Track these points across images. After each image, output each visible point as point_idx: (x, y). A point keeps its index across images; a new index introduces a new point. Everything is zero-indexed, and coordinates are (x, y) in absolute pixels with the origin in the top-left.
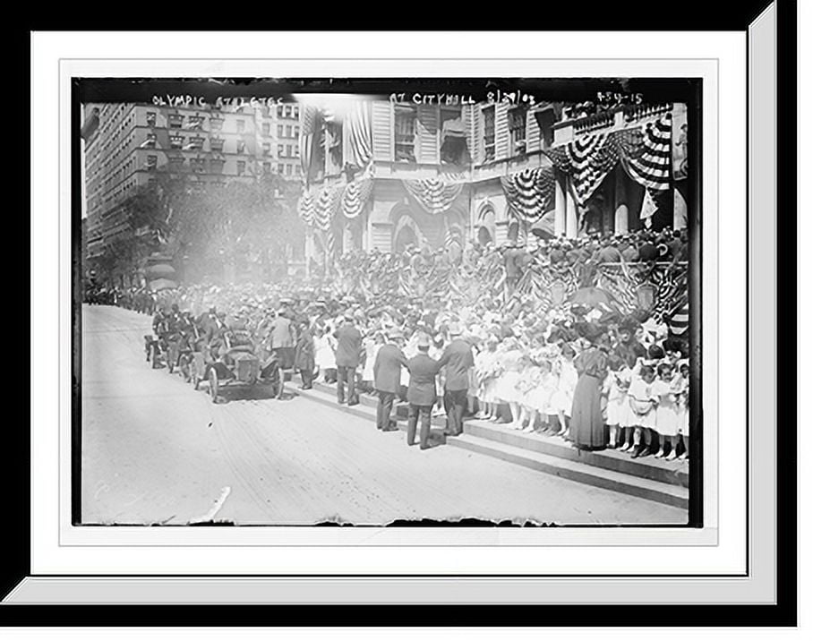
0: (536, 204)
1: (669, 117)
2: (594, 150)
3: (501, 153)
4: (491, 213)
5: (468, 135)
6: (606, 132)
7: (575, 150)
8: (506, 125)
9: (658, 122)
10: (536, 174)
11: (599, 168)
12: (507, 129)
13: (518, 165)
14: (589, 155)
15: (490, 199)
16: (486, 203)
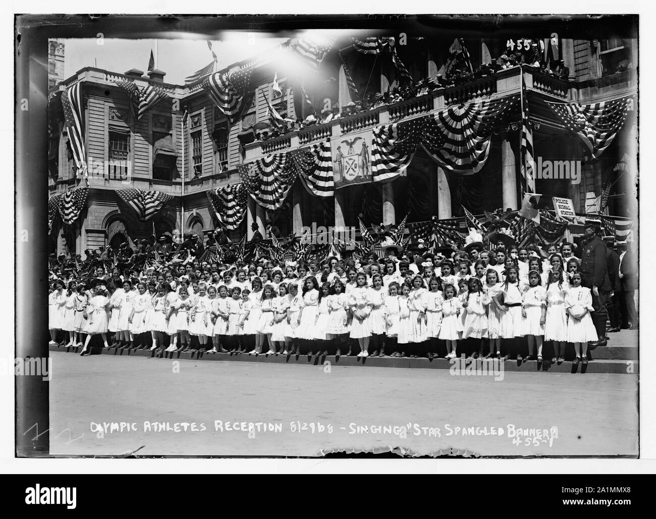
0: (235, 214)
1: (329, 140)
2: (278, 167)
3: (207, 171)
4: (199, 224)
5: (179, 155)
6: (284, 152)
7: (262, 166)
8: (211, 147)
9: (321, 144)
10: (236, 188)
11: (285, 183)
12: (212, 151)
13: (221, 181)
14: (275, 170)
15: (198, 211)
16: (195, 215)
